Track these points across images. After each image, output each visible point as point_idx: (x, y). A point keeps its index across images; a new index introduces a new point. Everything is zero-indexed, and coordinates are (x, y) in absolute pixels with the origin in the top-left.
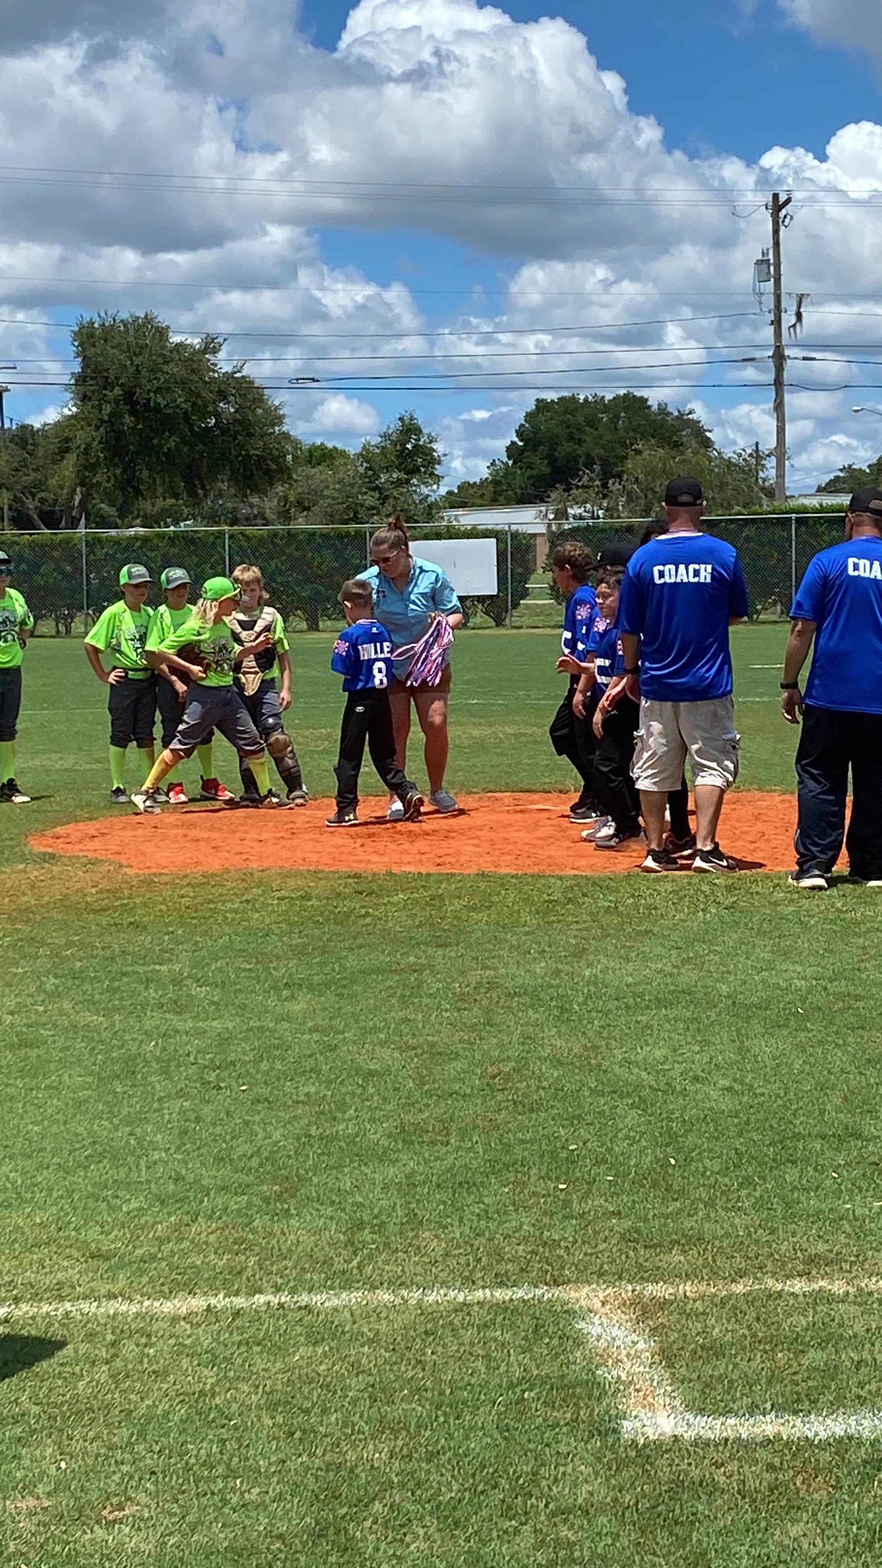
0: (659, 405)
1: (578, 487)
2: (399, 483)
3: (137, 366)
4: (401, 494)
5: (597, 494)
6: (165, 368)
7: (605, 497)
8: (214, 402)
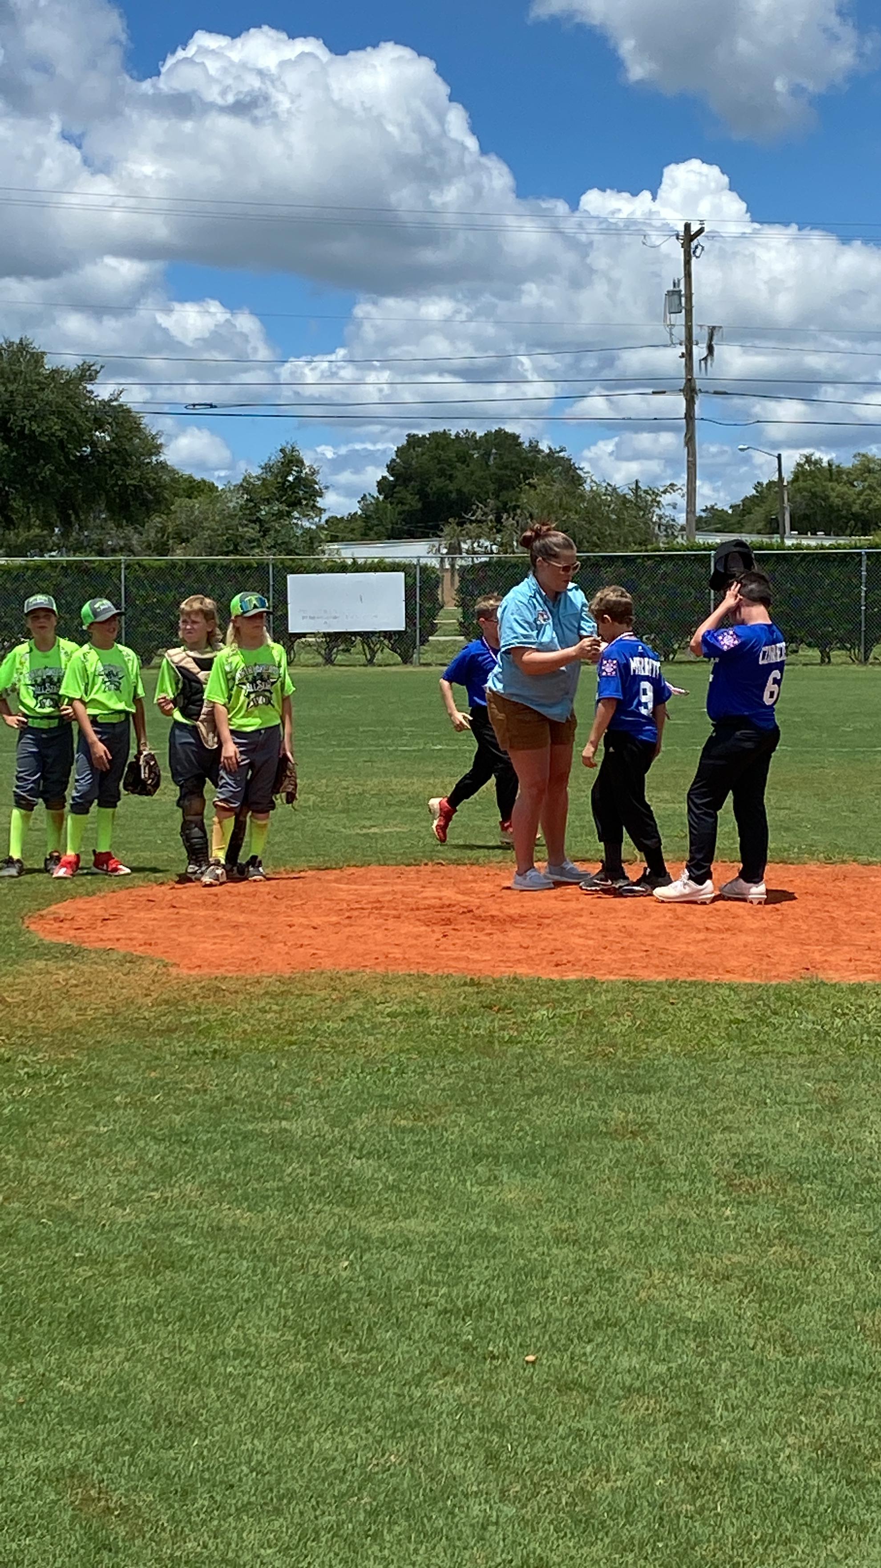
0: (531, 442)
1: (471, 522)
2: (280, 515)
3: (12, 392)
4: (283, 527)
5: (491, 529)
6: (41, 395)
7: (499, 531)
8: (91, 430)
